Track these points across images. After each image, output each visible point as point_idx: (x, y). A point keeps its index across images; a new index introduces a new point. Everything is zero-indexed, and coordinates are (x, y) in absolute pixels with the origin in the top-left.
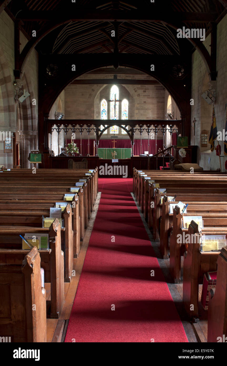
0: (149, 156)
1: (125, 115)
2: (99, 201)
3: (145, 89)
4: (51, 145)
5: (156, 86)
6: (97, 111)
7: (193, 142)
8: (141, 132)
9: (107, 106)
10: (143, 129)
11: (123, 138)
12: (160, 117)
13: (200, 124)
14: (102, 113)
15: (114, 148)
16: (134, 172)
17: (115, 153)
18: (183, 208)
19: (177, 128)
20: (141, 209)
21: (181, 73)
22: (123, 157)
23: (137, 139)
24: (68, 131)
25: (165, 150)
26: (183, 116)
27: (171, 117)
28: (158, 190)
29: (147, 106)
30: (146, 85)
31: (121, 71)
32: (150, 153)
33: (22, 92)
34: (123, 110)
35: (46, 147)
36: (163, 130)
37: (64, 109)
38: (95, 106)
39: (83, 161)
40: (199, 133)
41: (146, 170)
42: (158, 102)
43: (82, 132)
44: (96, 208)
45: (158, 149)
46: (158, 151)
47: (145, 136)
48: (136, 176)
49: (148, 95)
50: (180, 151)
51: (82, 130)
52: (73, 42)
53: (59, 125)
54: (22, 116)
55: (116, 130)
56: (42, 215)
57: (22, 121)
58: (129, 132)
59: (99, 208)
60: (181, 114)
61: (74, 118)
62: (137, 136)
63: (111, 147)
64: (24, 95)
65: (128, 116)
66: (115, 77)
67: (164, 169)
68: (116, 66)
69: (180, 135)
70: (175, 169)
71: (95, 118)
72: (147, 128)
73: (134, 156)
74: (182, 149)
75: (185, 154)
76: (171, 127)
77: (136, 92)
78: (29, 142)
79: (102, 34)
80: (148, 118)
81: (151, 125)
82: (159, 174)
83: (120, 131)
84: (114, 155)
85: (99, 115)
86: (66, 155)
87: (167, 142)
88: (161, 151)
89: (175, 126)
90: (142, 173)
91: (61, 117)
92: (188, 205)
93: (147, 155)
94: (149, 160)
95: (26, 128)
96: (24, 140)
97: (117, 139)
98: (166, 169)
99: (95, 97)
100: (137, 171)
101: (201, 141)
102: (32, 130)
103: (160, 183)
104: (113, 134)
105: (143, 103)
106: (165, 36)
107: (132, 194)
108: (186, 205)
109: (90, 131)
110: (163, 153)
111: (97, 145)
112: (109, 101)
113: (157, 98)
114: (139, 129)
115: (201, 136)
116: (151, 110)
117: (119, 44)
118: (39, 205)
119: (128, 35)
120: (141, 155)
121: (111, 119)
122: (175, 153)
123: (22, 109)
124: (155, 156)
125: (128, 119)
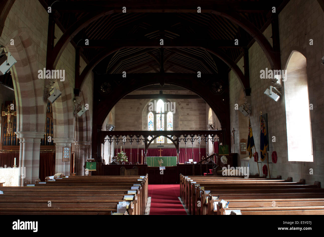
0: (193, 163)
1: (170, 126)
2: (150, 205)
3: (188, 103)
4: (104, 154)
5: (198, 100)
6: (144, 123)
7: (233, 150)
8: (185, 141)
9: (153, 118)
10: (188, 139)
11: (168, 147)
12: (202, 128)
13: (239, 134)
14: (149, 124)
15: (161, 157)
16: (181, 178)
17: (162, 162)
18: (225, 205)
19: (218, 138)
20: (189, 211)
21: (220, 89)
22: (169, 165)
23: (182, 148)
24: (119, 141)
25: (208, 158)
26: (223, 127)
27: (212, 128)
28: (203, 192)
29: (189, 118)
30: (189, 99)
31: (167, 88)
32: (194, 161)
33: (81, 107)
34: (168, 122)
35: (99, 156)
36: (206, 139)
37: (114, 121)
38: (142, 118)
39: (134, 169)
40: (238, 141)
41: (192, 176)
42: (200, 114)
43: (132, 142)
44: (148, 210)
45: (201, 157)
46: (201, 159)
47: (189, 145)
48: (183, 182)
49: (191, 107)
50: (221, 158)
51: (131, 141)
52: (123, 63)
53: (111, 136)
54: (78, 128)
55: (162, 140)
56: (111, 211)
57: (78, 132)
58: (175, 142)
59: (150, 211)
60: (221, 125)
61: (123, 129)
62: (182, 145)
63: (157, 155)
64: (83, 110)
65: (172, 127)
66: (161, 93)
67: (208, 175)
68: (162, 84)
69: (221, 144)
70: (218, 175)
71: (143, 129)
72: (191, 138)
73: (179, 164)
74: (223, 156)
75: (227, 161)
76: (213, 137)
77: (179, 105)
78: (83, 152)
79: (149, 56)
80: (191, 128)
81: (195, 135)
82: (203, 179)
83: (166, 141)
84: (160, 163)
85: (146, 126)
86: (117, 163)
87: (209, 150)
88: (205, 158)
89: (216, 135)
90: (188, 178)
91: (112, 128)
92: (229, 203)
93: (191, 162)
94: (193, 167)
95: (81, 139)
96: (79, 150)
97: (164, 148)
98: (209, 175)
99: (142, 110)
100: (183, 177)
101: (241, 149)
102: (87, 141)
103: (205, 186)
104: (159, 143)
105: (186, 115)
106: (204, 57)
107: (179, 198)
108: (227, 203)
109: (139, 141)
110: (206, 161)
111: (146, 154)
112: (155, 113)
113: (199, 110)
114: (183, 139)
115: (240, 144)
116: (193, 121)
117: (165, 64)
118: (105, 204)
119: (172, 57)
120: (186, 163)
121: (157, 130)
122: (217, 160)
123: (78, 122)
124: (198, 163)
125: (172, 130)
